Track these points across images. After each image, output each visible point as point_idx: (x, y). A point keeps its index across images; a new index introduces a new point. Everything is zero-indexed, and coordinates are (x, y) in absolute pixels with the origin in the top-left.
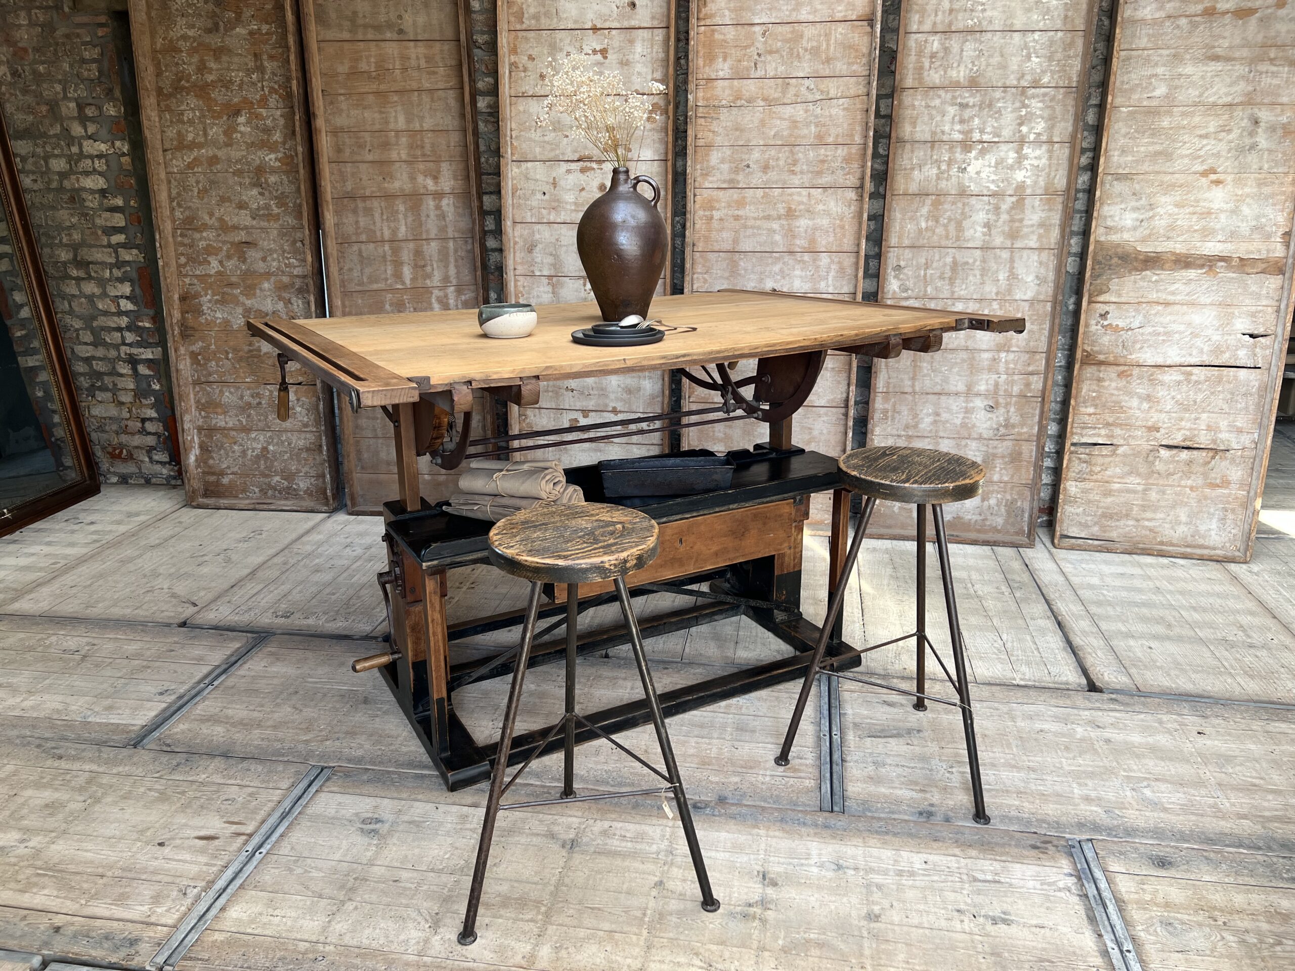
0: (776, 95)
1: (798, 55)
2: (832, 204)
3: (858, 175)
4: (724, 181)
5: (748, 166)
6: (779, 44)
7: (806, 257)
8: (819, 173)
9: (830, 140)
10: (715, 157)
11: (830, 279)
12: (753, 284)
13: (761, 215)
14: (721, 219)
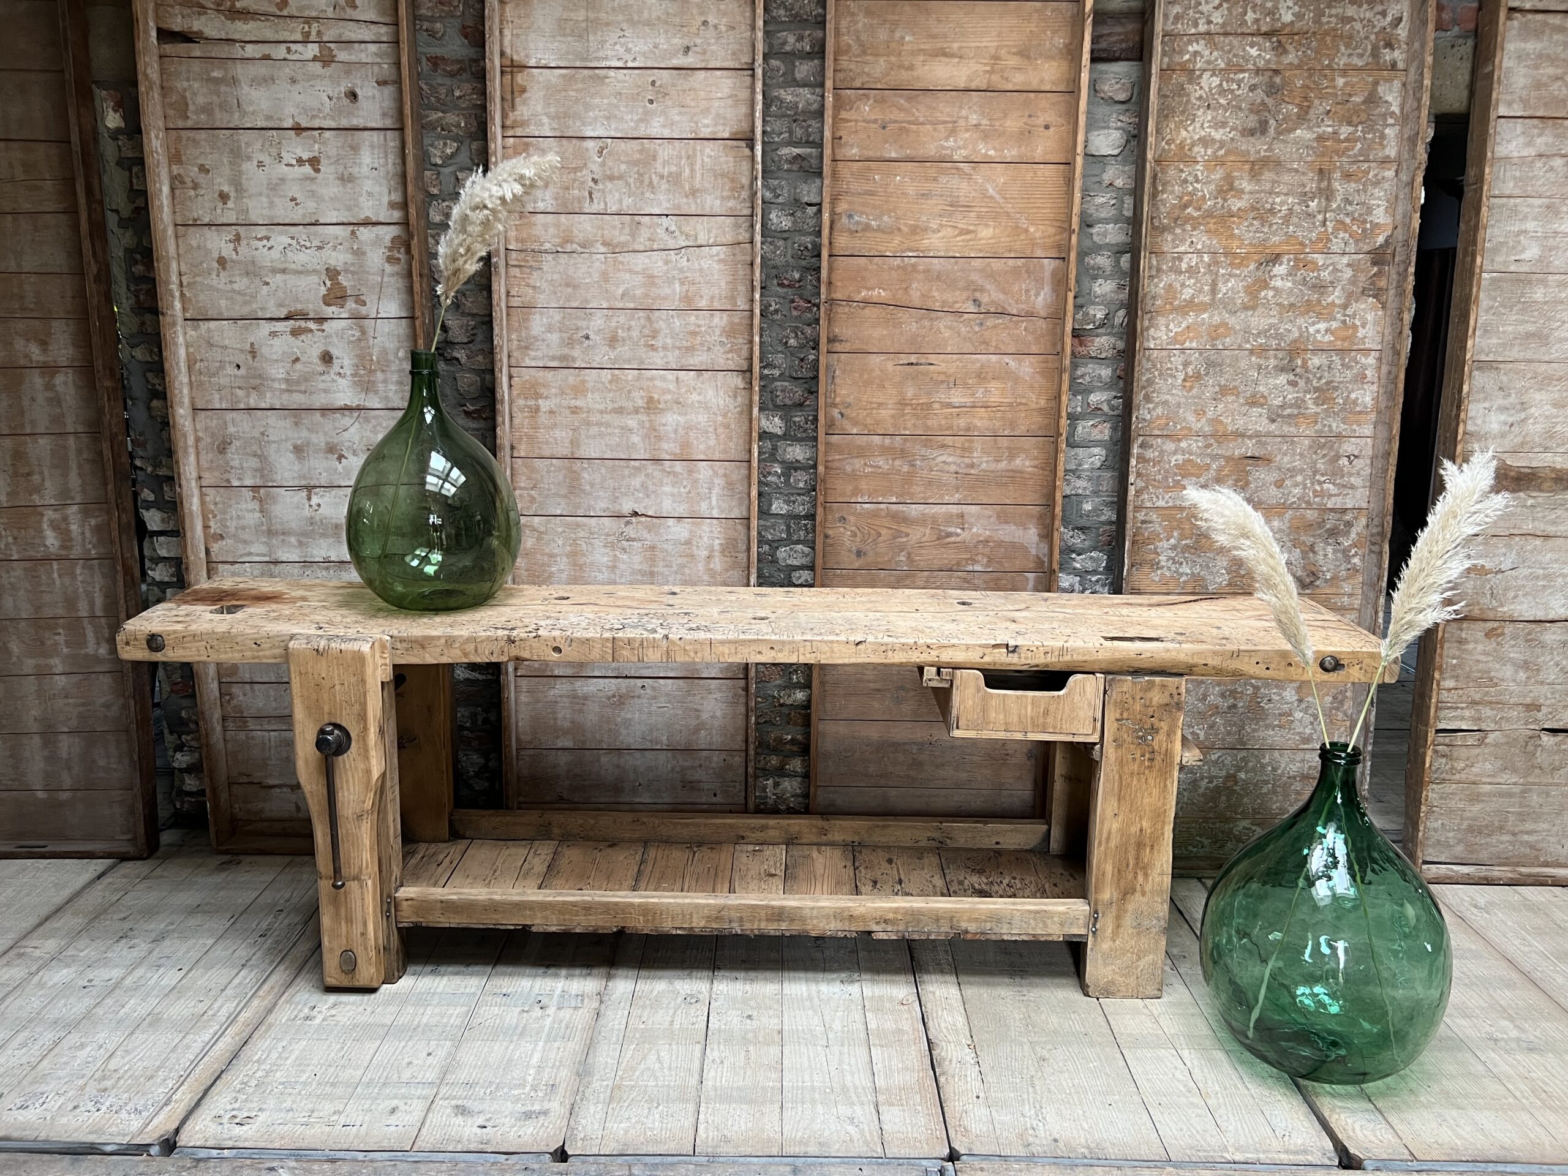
0: (623, 239)
1: (651, 183)
2: (711, 393)
3: (745, 353)
4: (553, 358)
5: (587, 338)
6: (623, 167)
7: (678, 467)
8: (691, 350)
9: (703, 304)
10: (537, 324)
11: (714, 500)
12: (604, 505)
13: (610, 407)
14: (551, 412)
